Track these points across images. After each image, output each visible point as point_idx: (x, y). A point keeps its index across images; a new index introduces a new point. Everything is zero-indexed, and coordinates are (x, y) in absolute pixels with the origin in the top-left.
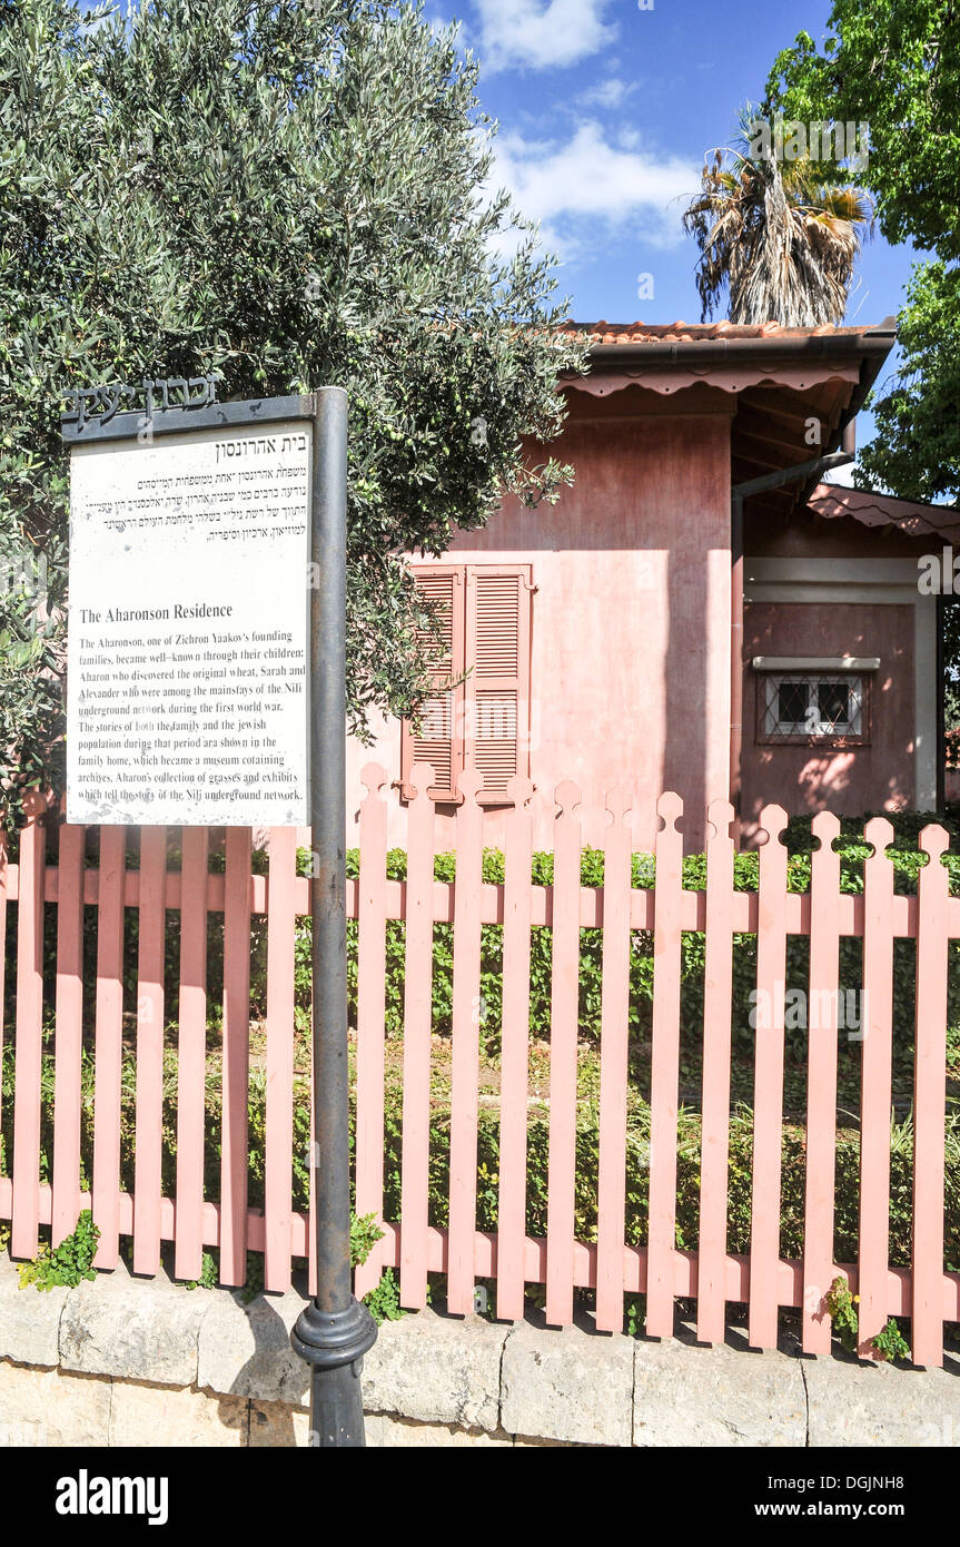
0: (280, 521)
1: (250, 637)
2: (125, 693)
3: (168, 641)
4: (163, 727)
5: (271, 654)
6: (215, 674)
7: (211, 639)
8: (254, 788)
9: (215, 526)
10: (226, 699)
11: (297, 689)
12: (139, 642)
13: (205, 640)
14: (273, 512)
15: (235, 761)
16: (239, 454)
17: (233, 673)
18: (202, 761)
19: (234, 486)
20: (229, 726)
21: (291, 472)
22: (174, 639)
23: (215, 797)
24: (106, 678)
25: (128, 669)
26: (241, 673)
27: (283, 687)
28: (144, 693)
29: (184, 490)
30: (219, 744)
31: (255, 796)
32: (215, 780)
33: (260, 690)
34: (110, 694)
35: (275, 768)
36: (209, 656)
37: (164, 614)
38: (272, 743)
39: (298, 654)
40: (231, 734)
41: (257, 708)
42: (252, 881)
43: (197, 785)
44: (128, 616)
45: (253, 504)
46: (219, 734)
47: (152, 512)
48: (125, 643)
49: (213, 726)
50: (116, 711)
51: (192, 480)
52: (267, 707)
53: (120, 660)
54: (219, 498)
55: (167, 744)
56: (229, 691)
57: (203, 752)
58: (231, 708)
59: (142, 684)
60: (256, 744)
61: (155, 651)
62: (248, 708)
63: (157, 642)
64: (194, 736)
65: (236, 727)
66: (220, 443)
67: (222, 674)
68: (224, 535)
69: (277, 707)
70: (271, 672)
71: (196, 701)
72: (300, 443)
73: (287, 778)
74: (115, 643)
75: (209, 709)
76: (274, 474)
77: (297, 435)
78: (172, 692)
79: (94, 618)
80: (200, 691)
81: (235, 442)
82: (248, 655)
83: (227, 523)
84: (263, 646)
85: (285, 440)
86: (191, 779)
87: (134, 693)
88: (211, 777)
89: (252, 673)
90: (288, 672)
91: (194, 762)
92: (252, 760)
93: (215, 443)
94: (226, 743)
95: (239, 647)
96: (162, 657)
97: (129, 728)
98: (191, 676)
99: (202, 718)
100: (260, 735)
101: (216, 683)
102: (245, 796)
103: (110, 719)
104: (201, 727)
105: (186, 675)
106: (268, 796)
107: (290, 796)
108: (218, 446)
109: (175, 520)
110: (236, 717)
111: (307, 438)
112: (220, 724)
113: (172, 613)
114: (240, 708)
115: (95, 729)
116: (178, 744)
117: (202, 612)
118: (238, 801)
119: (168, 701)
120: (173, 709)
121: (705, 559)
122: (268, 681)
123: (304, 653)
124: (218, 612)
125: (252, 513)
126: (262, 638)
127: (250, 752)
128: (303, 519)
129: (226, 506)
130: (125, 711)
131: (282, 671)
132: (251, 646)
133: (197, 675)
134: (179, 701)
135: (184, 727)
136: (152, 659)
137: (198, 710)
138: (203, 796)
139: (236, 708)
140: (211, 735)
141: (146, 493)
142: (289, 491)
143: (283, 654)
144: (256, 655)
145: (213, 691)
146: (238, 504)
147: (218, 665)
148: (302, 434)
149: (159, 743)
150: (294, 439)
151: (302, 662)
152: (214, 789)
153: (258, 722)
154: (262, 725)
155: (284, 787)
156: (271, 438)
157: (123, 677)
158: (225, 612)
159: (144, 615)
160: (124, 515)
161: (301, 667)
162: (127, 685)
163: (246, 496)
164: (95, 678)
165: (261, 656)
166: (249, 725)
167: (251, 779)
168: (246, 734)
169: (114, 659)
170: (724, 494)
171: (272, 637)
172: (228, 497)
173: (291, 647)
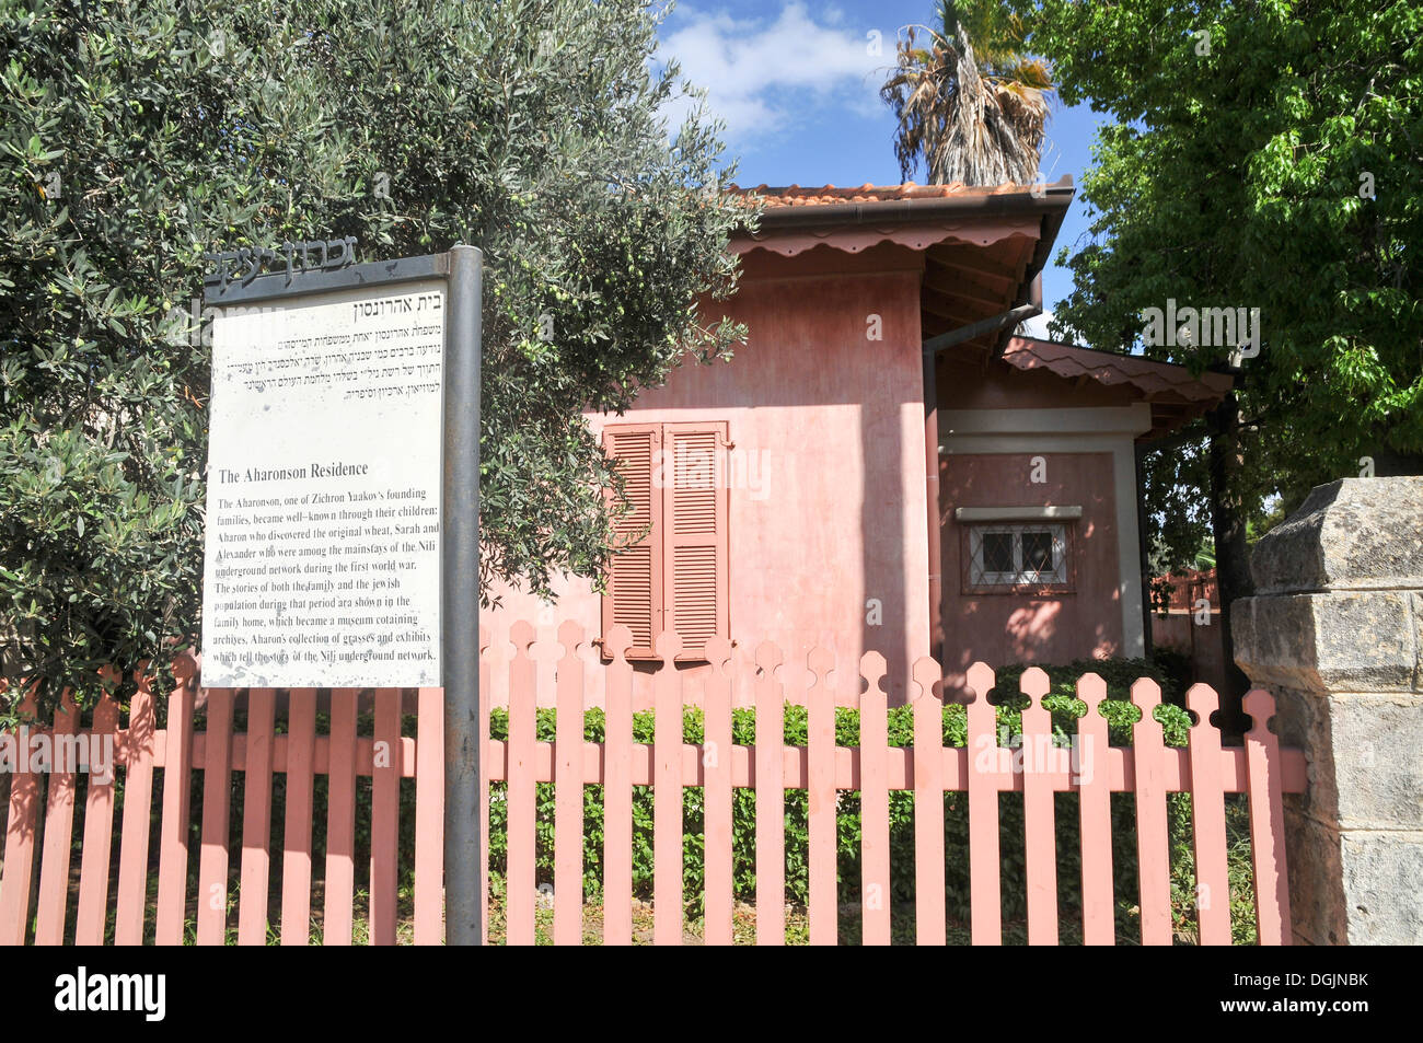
0: (416, 379)
1: (385, 495)
2: (262, 553)
3: (305, 501)
4: (299, 587)
5: (406, 512)
6: (351, 533)
7: (347, 498)
8: (387, 649)
9: (353, 385)
10: (361, 558)
11: (430, 547)
12: (275, 502)
13: (341, 498)
14: (408, 370)
15: (370, 621)
16: (376, 314)
17: (367, 532)
18: (336, 621)
19: (371, 345)
20: (363, 585)
21: (426, 330)
22: (310, 499)
23: (348, 658)
24: (243, 538)
25: (265, 529)
26: (376, 532)
27: (417, 545)
28: (280, 552)
29: (323, 350)
30: (354, 604)
31: (390, 657)
32: (349, 641)
33: (394, 549)
34: (247, 555)
35: (408, 628)
36: (345, 515)
37: (302, 473)
38: (405, 602)
39: (432, 511)
40: (365, 594)
41: (391, 566)
42: (401, 743)
43: (331, 646)
44: (266, 476)
45: (390, 363)
46: (354, 594)
47: (291, 372)
48: (262, 503)
49: (347, 586)
50: (252, 572)
51: (330, 340)
52: (401, 565)
53: (257, 520)
54: (356, 357)
55: (302, 605)
56: (364, 550)
57: (337, 612)
58: (365, 567)
59: (278, 544)
60: (390, 603)
61: (292, 510)
62: (384, 567)
63: (293, 501)
64: (329, 597)
65: (371, 586)
66: (358, 303)
67: (358, 533)
68: (361, 393)
69: (411, 566)
70: (405, 531)
71: (331, 560)
72: (435, 302)
73: (419, 637)
74: (251, 504)
75: (344, 568)
76: (410, 332)
77: (432, 294)
78: (309, 552)
79: (233, 478)
80: (335, 550)
81: (372, 301)
82: (382, 514)
83: (364, 382)
84: (398, 504)
85: (421, 299)
86: (326, 640)
87: (270, 552)
88: (345, 638)
89: (386, 531)
90: (422, 530)
91: (328, 623)
92: (385, 620)
93: (352, 304)
94: (360, 603)
95: (373, 505)
96: (299, 517)
97: (265, 588)
98: (327, 535)
99: (338, 577)
100: (394, 594)
101: (351, 542)
102: (379, 657)
103: (245, 580)
104: (336, 586)
105: (322, 534)
106: (401, 657)
107: (423, 656)
108: (355, 306)
109: (312, 379)
110: (371, 576)
111: (442, 296)
112: (355, 584)
113: (309, 472)
114: (374, 566)
115: (231, 590)
116: (312, 605)
117: (339, 471)
118: (371, 662)
119: (303, 561)
120: (309, 569)
121: (898, 412)
122: (403, 539)
123: (438, 511)
124: (353, 470)
125: (389, 371)
126: (396, 496)
127: (384, 611)
128: (438, 376)
129: (363, 365)
130: (261, 571)
131: (416, 529)
132: (386, 505)
133: (332, 534)
134: (314, 560)
135: (319, 586)
136: (289, 518)
137: (333, 570)
138: (337, 658)
139: (370, 567)
140: (346, 594)
141: (285, 354)
142: (424, 349)
143: (417, 512)
144: (392, 513)
145: (348, 550)
146: (375, 363)
147: (354, 524)
148: (437, 293)
149: (294, 604)
150: (430, 298)
151: (436, 519)
152: (348, 650)
153: (392, 580)
154: (396, 584)
155: (416, 647)
156: (407, 297)
157: (260, 537)
158: (360, 470)
159: (282, 475)
160: (264, 375)
161: (434, 525)
162: (266, 544)
163: (382, 354)
164: (232, 539)
165: (396, 513)
166: (383, 584)
167: (384, 640)
168: (381, 593)
169: (251, 520)
170: (915, 348)
171: (406, 495)
172: (366, 356)
173: (425, 504)
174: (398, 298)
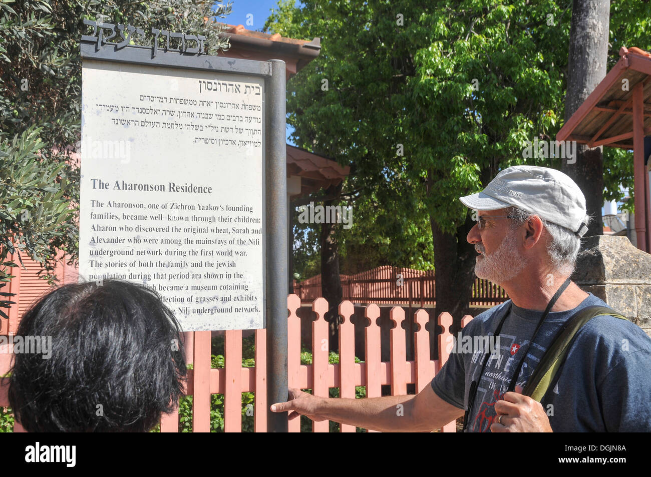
0: (245, 137)
1: (225, 208)
2: (130, 241)
3: (164, 207)
4: (161, 265)
5: (239, 220)
6: (201, 231)
7: (197, 207)
8: (227, 305)
9: (199, 134)
10: (208, 248)
11: (257, 242)
12: (141, 206)
13: (193, 208)
14: (240, 130)
15: (215, 288)
16: (215, 90)
17: (212, 230)
18: (190, 288)
19: (212, 109)
20: (210, 265)
21: (252, 108)
22: (169, 206)
23: (199, 312)
24: (114, 229)
25: (133, 224)
26: (218, 231)
27: (247, 241)
28: (145, 241)
29: (177, 107)
30: (203, 277)
31: (229, 310)
32: (199, 300)
33: (232, 242)
34: (117, 241)
35: (242, 292)
36: (195, 219)
37: (162, 188)
38: (240, 276)
39: (257, 221)
40: (211, 270)
41: (230, 253)
43: (186, 304)
44: (132, 187)
45: (226, 124)
46: (203, 270)
47: (151, 117)
48: (130, 205)
49: (198, 265)
50: (122, 253)
51: (182, 101)
52: (237, 253)
53: (125, 217)
54: (203, 116)
55: (163, 277)
56: (210, 242)
57: (191, 282)
58: (211, 253)
59: (143, 235)
60: (229, 276)
61: (155, 212)
62: (224, 253)
63: (156, 207)
64: (184, 271)
65: (215, 266)
66: (202, 80)
67: (206, 231)
68: (206, 141)
69: (243, 254)
70: (239, 231)
71: (185, 248)
72: (257, 91)
73: (251, 299)
74: (120, 205)
75: (195, 254)
76: (240, 106)
77: (255, 85)
78: (168, 241)
79: (104, 186)
80: (189, 242)
81: (213, 81)
82: (223, 220)
83: (207, 133)
84: (234, 215)
85: (247, 87)
86: (182, 300)
87: (137, 240)
88: (197, 299)
89: (226, 231)
90: (250, 232)
91: (184, 289)
92: (226, 287)
93: (198, 80)
94: (208, 276)
95: (217, 214)
96: (160, 217)
97: (133, 265)
98: (182, 231)
99: (190, 259)
100: (232, 271)
101: (201, 236)
102: (222, 311)
103: (116, 259)
104: (190, 265)
105: (179, 230)
106: (237, 310)
107: (252, 310)
108: (200, 82)
109: (169, 126)
110: (215, 259)
111: (261, 88)
112: (203, 264)
113: (167, 188)
114: (218, 253)
115: (103, 265)
116: (172, 277)
117: (190, 189)
118: (216, 314)
119: (164, 248)
120: (168, 253)
122: (237, 236)
123: (261, 221)
124: (201, 190)
125: (226, 129)
126: (233, 209)
127: (225, 282)
128: (259, 137)
129: (208, 122)
130: (130, 253)
131: (246, 231)
132: (226, 214)
133: (187, 230)
134: (172, 247)
135: (177, 265)
136: (152, 218)
137: (187, 254)
138: (191, 312)
139: (215, 253)
140: (197, 271)
141: (146, 104)
142: (250, 119)
143: (247, 220)
144: (229, 220)
145: (198, 242)
146: (214, 121)
147: (203, 225)
148: (258, 85)
149: (158, 276)
150: (253, 87)
151: (259, 226)
152: (199, 306)
153: (231, 262)
154: (233, 265)
155: (248, 304)
156: (237, 83)
157: (128, 229)
158: (206, 190)
159: (145, 187)
160: (128, 116)
161: (259, 229)
162: (133, 234)
163: (221, 117)
164: (104, 229)
165: (233, 220)
166: (224, 264)
167: (225, 300)
168: (222, 270)
169: (120, 216)
171: (239, 209)
172: (209, 116)
173: (252, 216)
174: (231, 83)
